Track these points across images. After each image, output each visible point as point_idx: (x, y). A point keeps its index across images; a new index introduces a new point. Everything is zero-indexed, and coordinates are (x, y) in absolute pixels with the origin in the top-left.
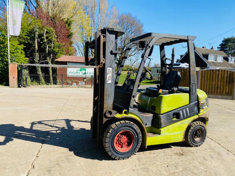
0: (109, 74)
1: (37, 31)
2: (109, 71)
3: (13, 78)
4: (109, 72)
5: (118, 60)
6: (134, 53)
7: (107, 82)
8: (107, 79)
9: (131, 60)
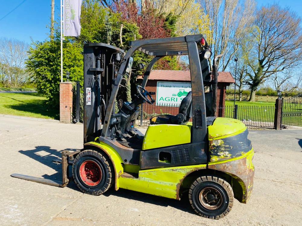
0: (88, 95)
1: (109, 30)
2: (88, 91)
3: (65, 107)
4: (88, 93)
5: (252, 79)
6: (283, 67)
7: (87, 104)
8: (87, 101)
9: (276, 79)
